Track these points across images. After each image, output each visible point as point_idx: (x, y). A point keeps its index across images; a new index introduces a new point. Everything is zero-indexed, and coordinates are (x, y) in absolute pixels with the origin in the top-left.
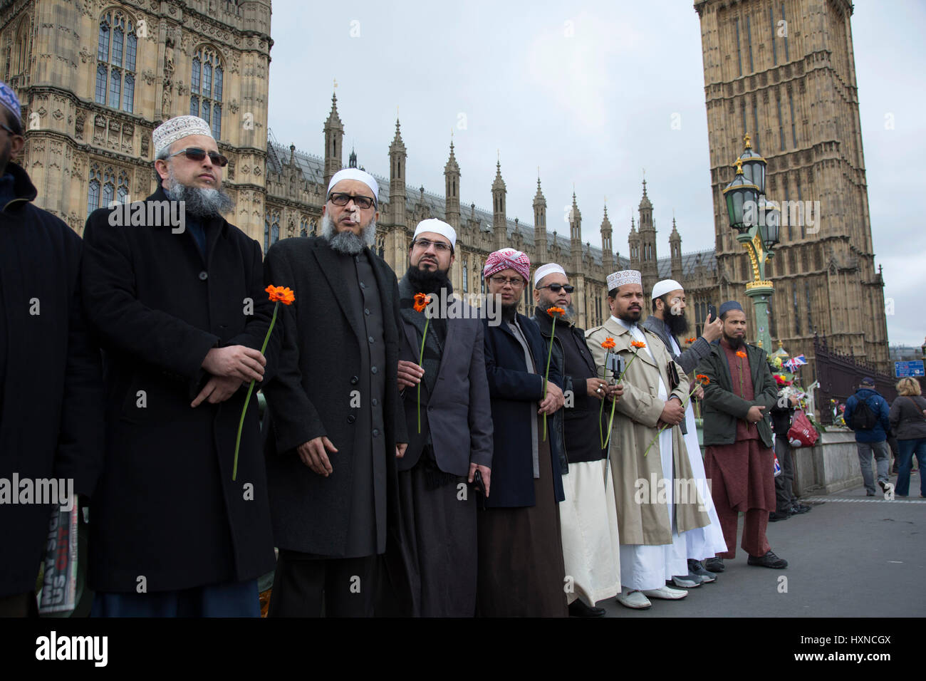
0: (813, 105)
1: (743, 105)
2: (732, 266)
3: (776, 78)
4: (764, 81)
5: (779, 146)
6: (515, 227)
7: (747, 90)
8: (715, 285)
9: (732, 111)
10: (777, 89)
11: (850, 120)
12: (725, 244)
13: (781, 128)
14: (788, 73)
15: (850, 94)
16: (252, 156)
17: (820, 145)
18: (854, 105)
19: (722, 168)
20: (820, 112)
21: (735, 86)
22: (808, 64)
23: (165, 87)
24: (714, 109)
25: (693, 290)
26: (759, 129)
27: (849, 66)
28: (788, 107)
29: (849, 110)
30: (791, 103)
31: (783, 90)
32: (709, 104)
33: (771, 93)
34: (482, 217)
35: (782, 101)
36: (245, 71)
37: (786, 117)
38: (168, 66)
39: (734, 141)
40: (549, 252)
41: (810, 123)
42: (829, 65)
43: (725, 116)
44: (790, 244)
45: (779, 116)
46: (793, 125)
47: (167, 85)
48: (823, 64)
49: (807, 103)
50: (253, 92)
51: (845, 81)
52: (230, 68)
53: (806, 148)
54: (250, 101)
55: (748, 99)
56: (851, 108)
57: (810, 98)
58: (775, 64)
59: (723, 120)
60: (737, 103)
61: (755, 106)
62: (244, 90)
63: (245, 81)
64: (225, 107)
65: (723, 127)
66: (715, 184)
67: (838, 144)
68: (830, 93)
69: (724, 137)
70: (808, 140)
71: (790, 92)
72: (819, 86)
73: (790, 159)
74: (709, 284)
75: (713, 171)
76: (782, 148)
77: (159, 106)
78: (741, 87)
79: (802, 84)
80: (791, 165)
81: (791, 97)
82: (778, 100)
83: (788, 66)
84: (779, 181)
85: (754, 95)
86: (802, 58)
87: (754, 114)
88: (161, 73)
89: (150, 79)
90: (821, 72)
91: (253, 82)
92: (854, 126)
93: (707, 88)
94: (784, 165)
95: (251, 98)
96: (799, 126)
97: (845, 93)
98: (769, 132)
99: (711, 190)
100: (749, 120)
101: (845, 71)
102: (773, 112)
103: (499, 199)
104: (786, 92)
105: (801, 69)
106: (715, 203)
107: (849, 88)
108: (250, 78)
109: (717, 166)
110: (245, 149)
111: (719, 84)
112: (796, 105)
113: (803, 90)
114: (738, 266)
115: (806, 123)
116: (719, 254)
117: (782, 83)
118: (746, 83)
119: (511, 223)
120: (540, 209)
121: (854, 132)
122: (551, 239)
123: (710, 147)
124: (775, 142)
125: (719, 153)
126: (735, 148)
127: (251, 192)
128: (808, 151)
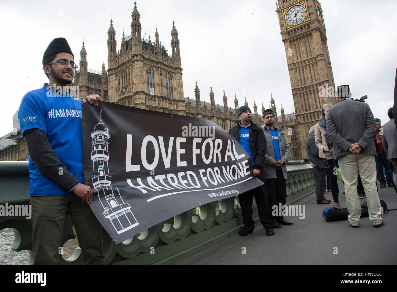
0: (320, 70)
1: (299, 70)
2: (301, 118)
3: (309, 62)
4: (305, 63)
5: (311, 82)
6: (204, 104)
7: (300, 65)
8: (296, 124)
9: (296, 71)
10: (309, 65)
11: (330, 72)
12: (298, 112)
13: (311, 77)
14: (312, 61)
15: (329, 65)
16: (182, 102)
17: (323, 81)
18: (330, 68)
19: (295, 89)
20: (322, 72)
21: (297, 64)
22: (318, 58)
23: (161, 86)
24: (291, 71)
25: (289, 126)
26: (305, 77)
27: (328, 56)
28: (313, 70)
29: (329, 70)
30: (314, 69)
31: (311, 65)
32: (289, 70)
33: (308, 66)
34: (192, 101)
35: (311, 69)
36: (177, 78)
37: (313, 73)
38: (162, 80)
39: (298, 80)
40: (216, 112)
41: (320, 75)
42: (323, 58)
43: (295, 73)
44: (317, 110)
45: (310, 73)
46: (315, 76)
47: (162, 86)
48: (322, 58)
49: (319, 69)
50: (180, 84)
51: (327, 61)
52: (174, 78)
53: (319, 82)
54: (179, 87)
55: (301, 68)
56: (330, 69)
57: (319, 68)
58: (308, 58)
59: (294, 74)
60: (298, 69)
61: (303, 70)
62: (178, 84)
63: (177, 81)
64: (174, 89)
65: (294, 76)
66: (293, 93)
67: (328, 81)
68: (324, 66)
69: (295, 80)
70: (319, 80)
71: (313, 66)
72: (321, 64)
73: (315, 85)
74: (294, 124)
75: (292, 90)
76: (312, 82)
77: (161, 92)
78: (299, 65)
79: (316, 64)
80: (315, 87)
81: (313, 67)
82: (310, 68)
83: (312, 58)
84: (312, 92)
85: (302, 67)
86: (316, 56)
87: (303, 72)
88: (160, 83)
89: (158, 85)
90: (322, 60)
91: (180, 81)
92: (331, 74)
93: (288, 65)
94: (313, 87)
95: (180, 86)
96: (316, 76)
97: (328, 64)
98: (308, 78)
99: (292, 96)
100: (302, 74)
101: (327, 58)
102: (309, 72)
103: (197, 94)
104: (312, 66)
105: (316, 59)
106: (294, 99)
107: (328, 63)
108: (179, 80)
109: (294, 88)
110: (180, 100)
111: (292, 64)
112: (315, 69)
113: (317, 66)
114: (302, 118)
115: (318, 75)
116: (297, 114)
117: (311, 63)
118: (300, 63)
119: (202, 102)
120: (212, 97)
121: (331, 76)
122: (217, 107)
123: (291, 83)
124: (310, 81)
125: (293, 84)
126: (298, 82)
127: (183, 112)
128: (320, 83)
